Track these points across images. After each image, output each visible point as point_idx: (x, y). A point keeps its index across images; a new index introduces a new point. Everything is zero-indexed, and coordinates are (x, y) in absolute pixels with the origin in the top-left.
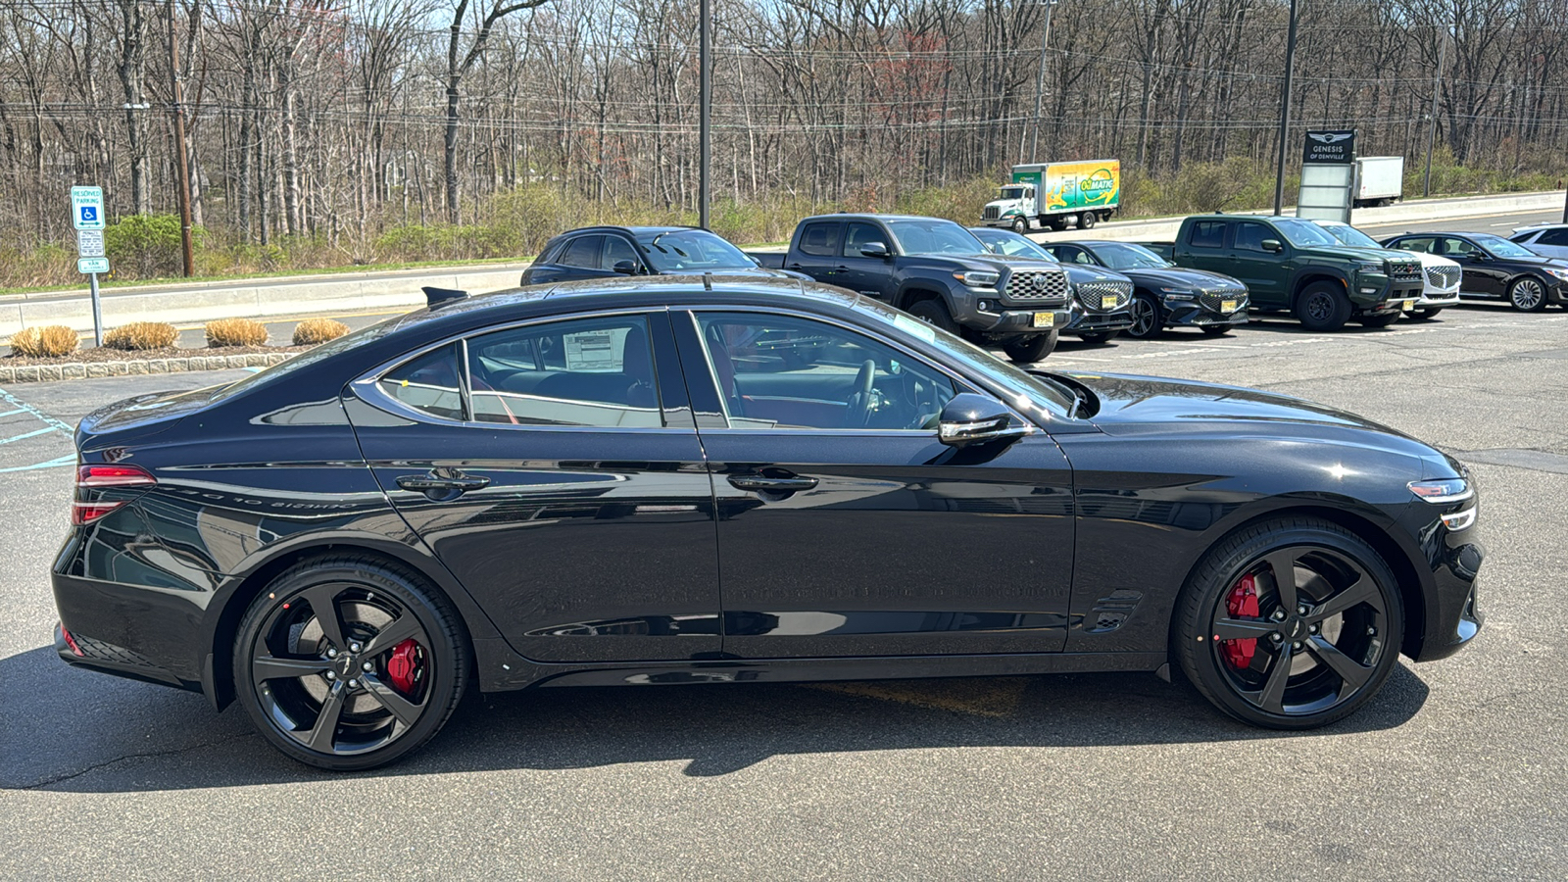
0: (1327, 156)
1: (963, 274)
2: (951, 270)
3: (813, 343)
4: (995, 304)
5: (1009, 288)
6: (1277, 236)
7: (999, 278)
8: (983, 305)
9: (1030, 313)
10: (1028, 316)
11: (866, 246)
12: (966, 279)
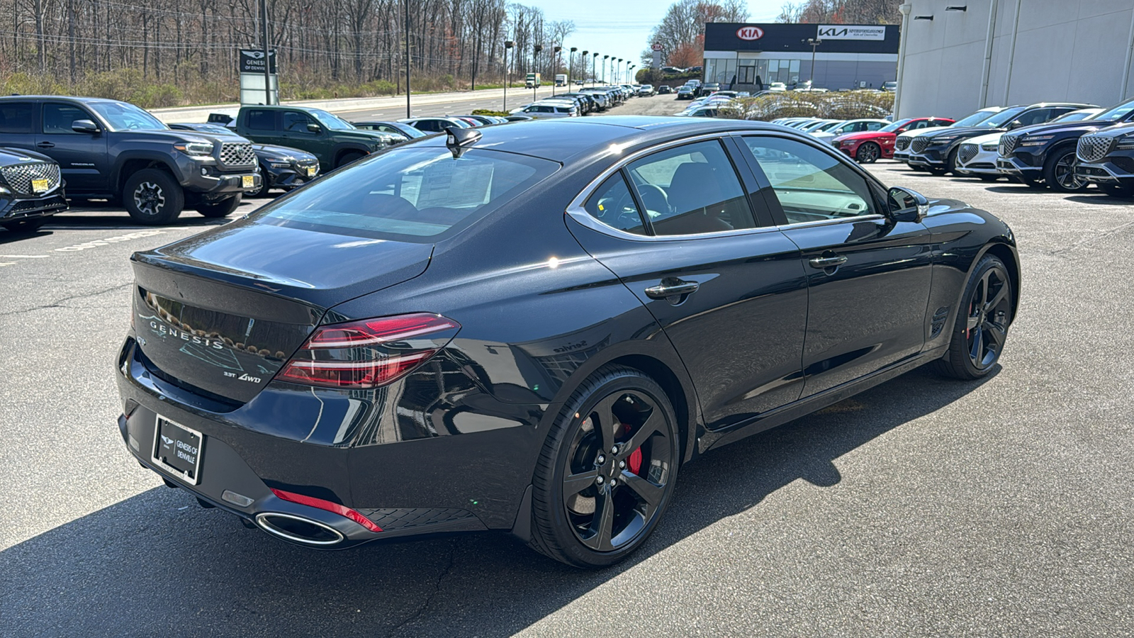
0: (258, 68)
1: (184, 146)
2: (172, 143)
3: (24, 214)
4: (215, 169)
5: (223, 156)
6: (316, 121)
7: (214, 148)
8: (204, 171)
9: (238, 176)
10: (238, 178)
11: (78, 124)
12: (187, 150)
